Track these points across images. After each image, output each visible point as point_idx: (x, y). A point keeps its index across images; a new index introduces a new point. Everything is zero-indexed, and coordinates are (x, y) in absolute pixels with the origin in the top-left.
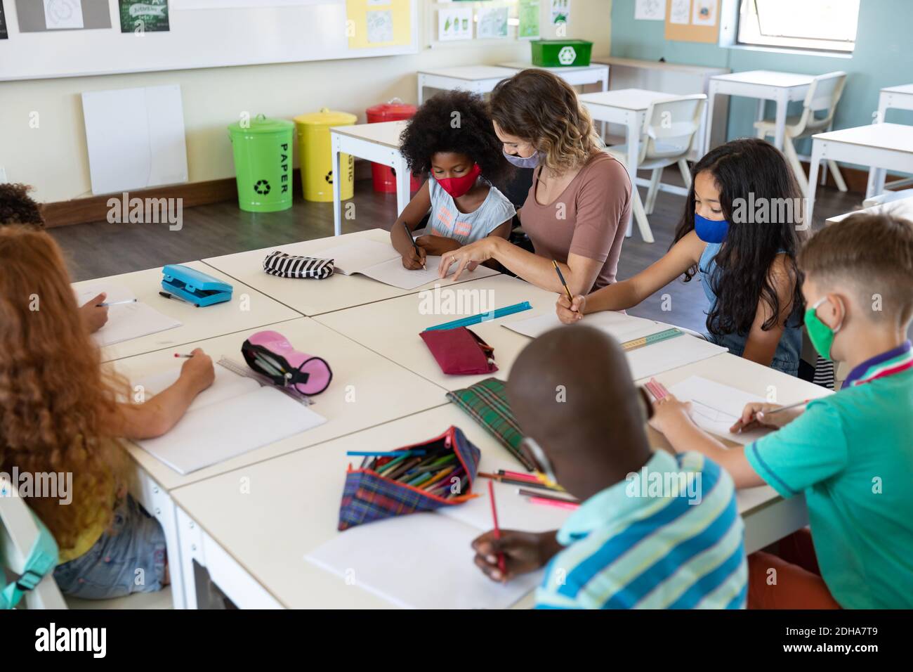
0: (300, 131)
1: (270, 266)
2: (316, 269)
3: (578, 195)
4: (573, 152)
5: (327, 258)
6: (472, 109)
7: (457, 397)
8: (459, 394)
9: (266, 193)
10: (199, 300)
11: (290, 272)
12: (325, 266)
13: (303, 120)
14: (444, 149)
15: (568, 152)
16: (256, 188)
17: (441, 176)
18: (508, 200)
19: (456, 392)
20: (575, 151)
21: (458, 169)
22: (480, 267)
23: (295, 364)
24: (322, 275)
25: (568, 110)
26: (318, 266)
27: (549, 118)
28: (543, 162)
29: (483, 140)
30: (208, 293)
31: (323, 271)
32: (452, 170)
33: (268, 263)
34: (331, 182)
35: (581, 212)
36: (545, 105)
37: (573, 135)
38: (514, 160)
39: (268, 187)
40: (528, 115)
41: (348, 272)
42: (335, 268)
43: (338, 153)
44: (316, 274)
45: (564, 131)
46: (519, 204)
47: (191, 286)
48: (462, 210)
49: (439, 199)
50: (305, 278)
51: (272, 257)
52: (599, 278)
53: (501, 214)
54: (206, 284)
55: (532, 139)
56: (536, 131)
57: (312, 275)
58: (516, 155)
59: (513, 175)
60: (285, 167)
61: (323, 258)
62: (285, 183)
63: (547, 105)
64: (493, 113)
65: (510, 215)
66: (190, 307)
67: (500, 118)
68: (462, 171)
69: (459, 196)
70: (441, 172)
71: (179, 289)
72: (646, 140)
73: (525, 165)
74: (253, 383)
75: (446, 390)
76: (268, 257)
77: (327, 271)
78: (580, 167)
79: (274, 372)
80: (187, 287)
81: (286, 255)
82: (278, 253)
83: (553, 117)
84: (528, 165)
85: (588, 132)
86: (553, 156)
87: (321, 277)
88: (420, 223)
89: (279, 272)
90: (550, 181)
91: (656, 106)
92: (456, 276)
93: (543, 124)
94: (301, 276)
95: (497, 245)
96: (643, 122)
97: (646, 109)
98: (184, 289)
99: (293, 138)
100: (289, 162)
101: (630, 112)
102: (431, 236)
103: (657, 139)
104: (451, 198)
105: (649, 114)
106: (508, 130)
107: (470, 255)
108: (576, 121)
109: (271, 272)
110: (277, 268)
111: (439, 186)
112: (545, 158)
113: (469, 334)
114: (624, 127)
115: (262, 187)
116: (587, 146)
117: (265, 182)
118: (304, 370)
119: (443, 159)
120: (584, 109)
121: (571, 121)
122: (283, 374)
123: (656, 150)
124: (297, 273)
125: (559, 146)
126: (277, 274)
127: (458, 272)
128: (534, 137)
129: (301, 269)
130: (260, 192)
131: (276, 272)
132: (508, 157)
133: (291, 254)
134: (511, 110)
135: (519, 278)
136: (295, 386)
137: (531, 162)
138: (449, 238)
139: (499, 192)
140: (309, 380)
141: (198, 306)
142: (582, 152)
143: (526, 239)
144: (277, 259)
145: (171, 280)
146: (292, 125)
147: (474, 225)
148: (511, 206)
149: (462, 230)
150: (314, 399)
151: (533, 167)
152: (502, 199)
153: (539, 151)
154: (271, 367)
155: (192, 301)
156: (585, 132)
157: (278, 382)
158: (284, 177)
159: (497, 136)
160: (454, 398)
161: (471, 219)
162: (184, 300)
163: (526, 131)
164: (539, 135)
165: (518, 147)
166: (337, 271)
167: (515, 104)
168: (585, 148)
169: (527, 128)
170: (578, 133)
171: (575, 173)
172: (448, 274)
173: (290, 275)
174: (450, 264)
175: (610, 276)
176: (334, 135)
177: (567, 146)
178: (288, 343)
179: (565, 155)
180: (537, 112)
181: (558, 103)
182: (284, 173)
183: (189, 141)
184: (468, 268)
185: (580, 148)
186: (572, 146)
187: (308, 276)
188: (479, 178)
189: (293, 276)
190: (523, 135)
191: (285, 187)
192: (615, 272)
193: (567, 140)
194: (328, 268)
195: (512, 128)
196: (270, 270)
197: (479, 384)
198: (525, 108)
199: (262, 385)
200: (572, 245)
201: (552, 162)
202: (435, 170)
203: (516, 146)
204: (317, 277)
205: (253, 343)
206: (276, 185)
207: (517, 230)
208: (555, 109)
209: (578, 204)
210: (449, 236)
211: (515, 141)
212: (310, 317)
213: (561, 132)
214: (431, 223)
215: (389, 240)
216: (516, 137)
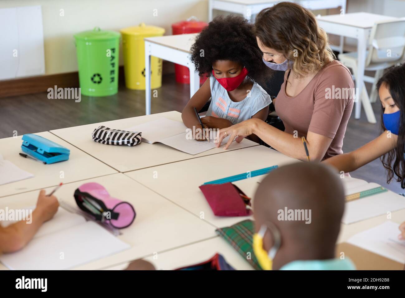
0: (124, 40)
1: (97, 136)
2: (129, 139)
3: (315, 91)
4: (312, 62)
5: (137, 131)
6: (242, 30)
7: (223, 233)
8: (224, 230)
9: (99, 82)
10: (46, 159)
11: (110, 141)
12: (135, 137)
13: (127, 31)
14: (222, 58)
15: (309, 62)
16: (92, 79)
17: (220, 76)
18: (266, 93)
19: (222, 229)
20: (314, 61)
21: (232, 72)
22: (244, 139)
23: (110, 206)
24: (133, 143)
25: (310, 32)
26: (130, 137)
27: (297, 37)
28: (291, 68)
29: (251, 52)
30: (53, 154)
31: (133, 140)
32: (228, 72)
33: (95, 134)
34: (145, 76)
35: (317, 103)
36: (294, 28)
37: (313, 50)
38: (271, 65)
39: (101, 79)
40: (282, 35)
41: (151, 142)
42: (142, 139)
43: (150, 57)
44: (128, 142)
45: (307, 47)
46: (274, 95)
47: (41, 150)
48: (233, 100)
49: (217, 92)
50: (120, 145)
51: (98, 130)
52: (330, 149)
53: (261, 102)
54: (51, 148)
55: (284, 51)
56: (287, 46)
57: (126, 143)
58: (271, 61)
59: (270, 76)
60: (113, 65)
61: (134, 131)
62: (112, 76)
63: (296, 28)
64: (257, 32)
65: (267, 103)
66: (40, 164)
67: (262, 35)
68: (235, 73)
69: (232, 90)
70: (220, 73)
71: (33, 152)
72: (371, 49)
73: (278, 69)
74: (81, 219)
75: (215, 226)
76: (95, 130)
77: (136, 140)
78: (317, 72)
79: (95, 212)
80: (38, 150)
81: (108, 129)
82: (102, 127)
83: (299, 36)
84: (281, 69)
85: (324, 47)
86: (298, 64)
87: (132, 145)
88: (203, 108)
89: (103, 141)
90: (296, 81)
91: (379, 25)
92: (227, 146)
93: (292, 41)
94: (118, 144)
95: (257, 125)
96: (369, 36)
97: (371, 28)
98: (36, 152)
99: (120, 44)
100: (116, 61)
101: (359, 29)
102: (211, 117)
103: (379, 49)
104: (226, 91)
105: (373, 31)
106: (267, 44)
107: (238, 132)
108: (315, 40)
109: (97, 141)
110: (101, 138)
111: (217, 82)
112: (293, 64)
113: (234, 188)
114: (356, 40)
115: (97, 79)
116: (323, 57)
117: (99, 75)
118: (116, 210)
119: (222, 64)
120: (321, 30)
121: (312, 39)
122: (101, 212)
123: (378, 57)
124: (115, 142)
125: (302, 57)
126: (101, 142)
127: (229, 144)
128: (286, 49)
129: (118, 139)
130: (95, 82)
131: (101, 140)
132: (266, 63)
133: (112, 128)
134: (270, 31)
135: (272, 148)
136: (110, 222)
137: (283, 66)
138: (224, 119)
139: (260, 87)
140: (120, 218)
141: (45, 163)
142: (319, 62)
143: (278, 120)
144: (102, 131)
145: (27, 145)
146: (118, 35)
147: (242, 110)
148: (269, 97)
149: (234, 113)
150: (122, 231)
151: (284, 70)
152: (262, 92)
153: (288, 60)
154: (93, 207)
155: (41, 160)
156: (322, 47)
157: (98, 219)
158: (112, 72)
159: (260, 49)
160: (221, 233)
161: (240, 106)
162: (36, 159)
163: (280, 46)
164: (289, 49)
165: (274, 56)
166: (144, 141)
167: (273, 26)
168: (321, 59)
169: (281, 44)
170: (317, 48)
171: (313, 76)
172: (221, 144)
173: (110, 143)
174: (224, 138)
175: (338, 148)
176: (147, 43)
177: (308, 57)
178: (106, 191)
179: (306, 64)
180: (289, 33)
181: (303, 26)
182: (111, 69)
183: (47, 45)
184: (236, 140)
185: (318, 59)
186: (312, 57)
187: (123, 144)
188: (246, 77)
189: (113, 144)
190: (278, 48)
191: (113, 79)
192: (341, 145)
193: (308, 53)
194: (138, 139)
195: (271, 43)
196: (97, 139)
197: (238, 224)
198: (280, 29)
199: (87, 220)
200: (310, 126)
201: (297, 68)
202: (215, 72)
203: (272, 56)
204: (129, 145)
205: (82, 190)
206: (106, 77)
207: (272, 114)
208: (301, 30)
209: (315, 97)
210: (224, 117)
211: (272, 52)
212: (123, 173)
213: (304, 47)
214: (211, 108)
215: (181, 120)
216: (273, 50)
